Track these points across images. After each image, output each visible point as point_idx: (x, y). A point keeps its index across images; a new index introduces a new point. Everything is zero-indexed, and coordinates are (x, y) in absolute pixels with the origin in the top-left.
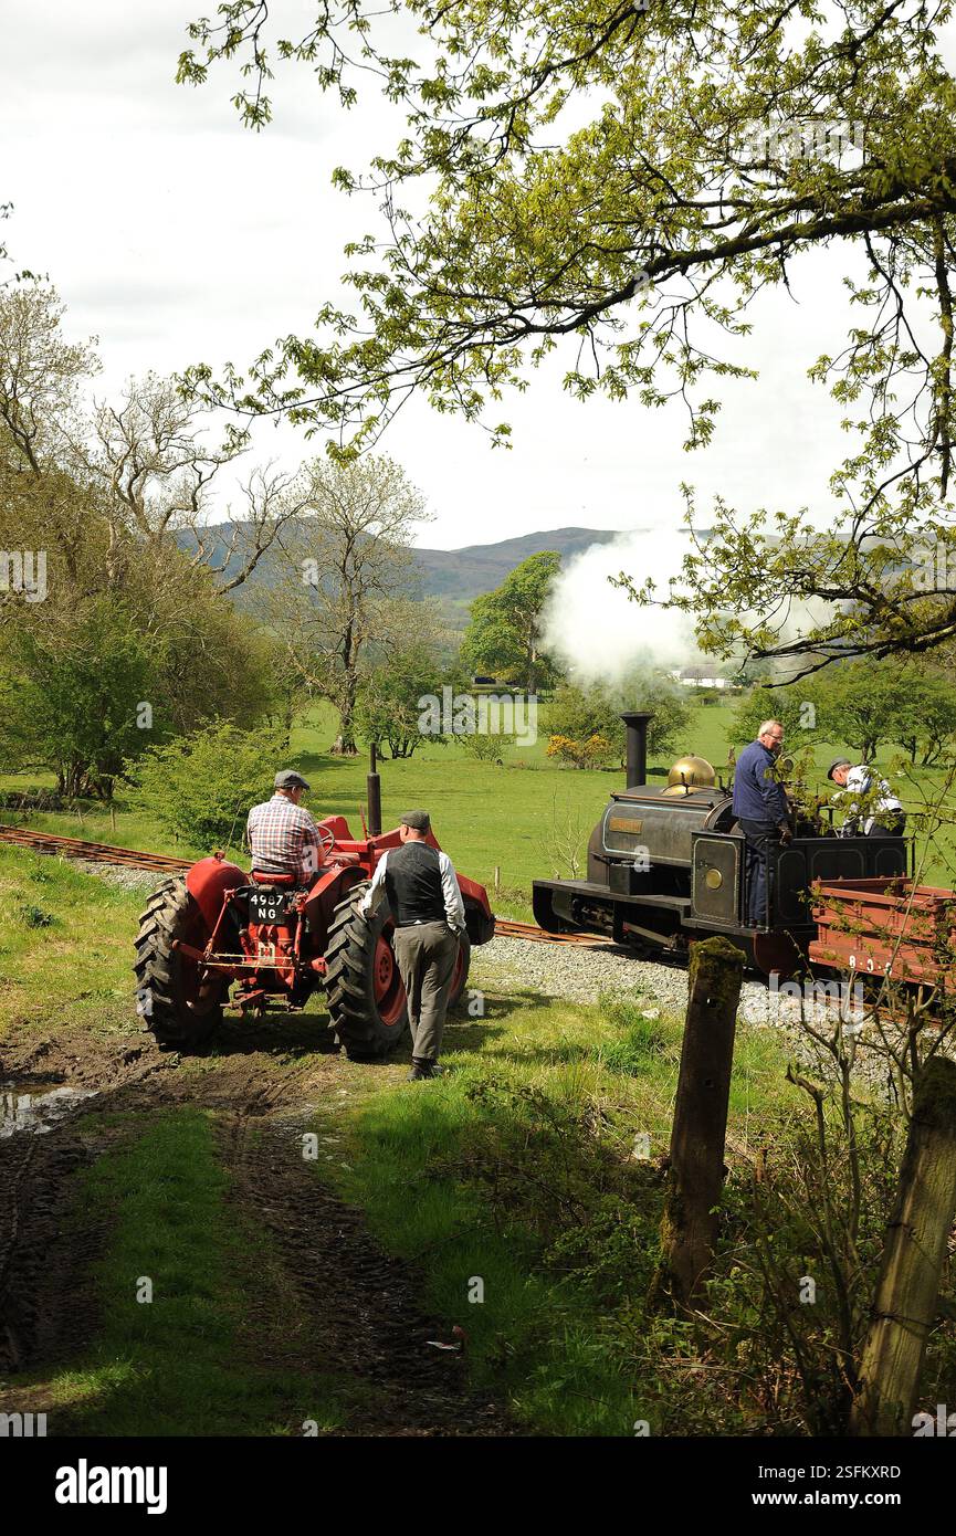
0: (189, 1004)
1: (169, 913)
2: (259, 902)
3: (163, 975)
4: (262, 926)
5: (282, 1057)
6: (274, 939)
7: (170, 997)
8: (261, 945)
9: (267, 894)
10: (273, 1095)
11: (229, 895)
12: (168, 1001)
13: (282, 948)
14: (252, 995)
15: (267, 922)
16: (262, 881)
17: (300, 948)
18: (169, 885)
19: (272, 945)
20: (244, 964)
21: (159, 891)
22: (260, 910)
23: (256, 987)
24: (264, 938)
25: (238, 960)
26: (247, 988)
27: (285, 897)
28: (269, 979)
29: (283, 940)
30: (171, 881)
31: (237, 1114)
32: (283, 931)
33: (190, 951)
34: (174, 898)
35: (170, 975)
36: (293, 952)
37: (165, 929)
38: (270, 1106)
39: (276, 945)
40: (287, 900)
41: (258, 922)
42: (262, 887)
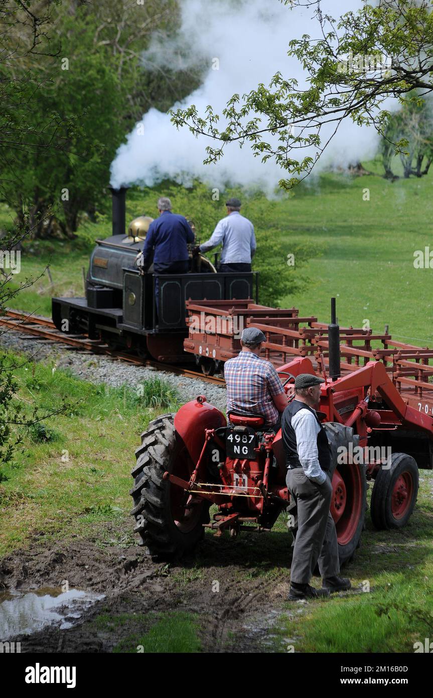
0: (176, 523)
1: (160, 449)
2: (234, 440)
3: (155, 499)
4: (237, 461)
5: (252, 570)
6: (247, 471)
7: (162, 518)
8: (236, 476)
9: (241, 434)
10: (245, 602)
11: (210, 434)
12: (160, 521)
13: (253, 479)
14: (228, 518)
15: (241, 457)
16: (237, 423)
17: (268, 480)
18: (160, 424)
19: (245, 477)
20: (222, 492)
21: (151, 430)
22: (235, 447)
23: (231, 512)
24: (238, 470)
25: (217, 489)
26: (224, 512)
27: (255, 436)
28: (241, 505)
29: (254, 473)
30: (161, 421)
31: (216, 618)
32: (254, 465)
33: (177, 481)
34: (163, 436)
35: (161, 500)
36: (262, 484)
37: (156, 462)
38: (242, 611)
39: (249, 477)
40: (257, 439)
41: (234, 456)
42: (237, 428)
